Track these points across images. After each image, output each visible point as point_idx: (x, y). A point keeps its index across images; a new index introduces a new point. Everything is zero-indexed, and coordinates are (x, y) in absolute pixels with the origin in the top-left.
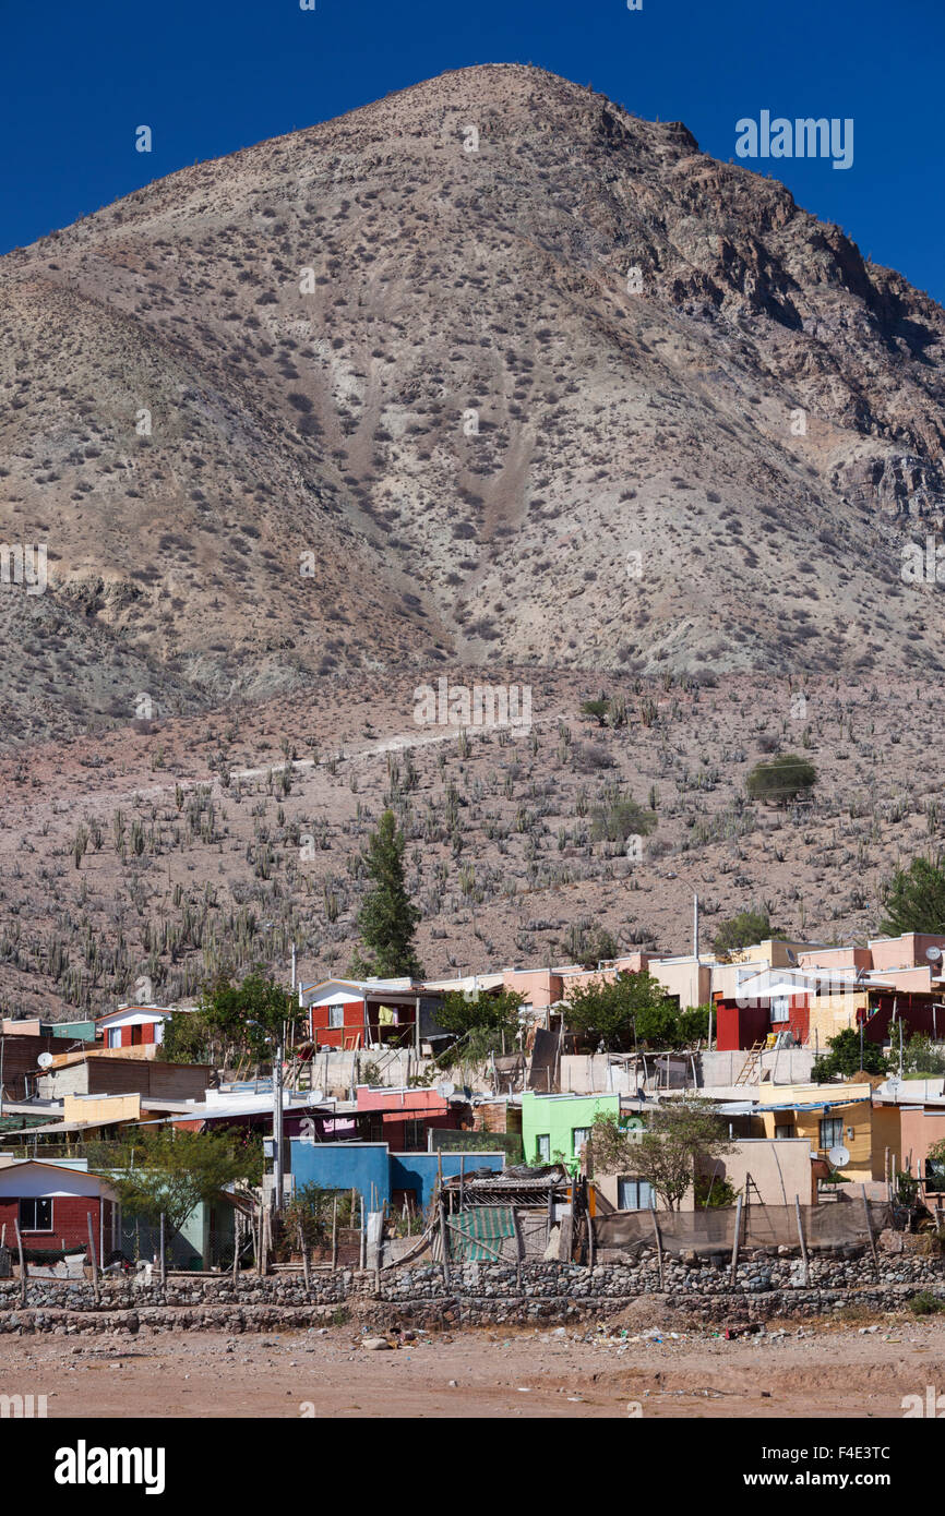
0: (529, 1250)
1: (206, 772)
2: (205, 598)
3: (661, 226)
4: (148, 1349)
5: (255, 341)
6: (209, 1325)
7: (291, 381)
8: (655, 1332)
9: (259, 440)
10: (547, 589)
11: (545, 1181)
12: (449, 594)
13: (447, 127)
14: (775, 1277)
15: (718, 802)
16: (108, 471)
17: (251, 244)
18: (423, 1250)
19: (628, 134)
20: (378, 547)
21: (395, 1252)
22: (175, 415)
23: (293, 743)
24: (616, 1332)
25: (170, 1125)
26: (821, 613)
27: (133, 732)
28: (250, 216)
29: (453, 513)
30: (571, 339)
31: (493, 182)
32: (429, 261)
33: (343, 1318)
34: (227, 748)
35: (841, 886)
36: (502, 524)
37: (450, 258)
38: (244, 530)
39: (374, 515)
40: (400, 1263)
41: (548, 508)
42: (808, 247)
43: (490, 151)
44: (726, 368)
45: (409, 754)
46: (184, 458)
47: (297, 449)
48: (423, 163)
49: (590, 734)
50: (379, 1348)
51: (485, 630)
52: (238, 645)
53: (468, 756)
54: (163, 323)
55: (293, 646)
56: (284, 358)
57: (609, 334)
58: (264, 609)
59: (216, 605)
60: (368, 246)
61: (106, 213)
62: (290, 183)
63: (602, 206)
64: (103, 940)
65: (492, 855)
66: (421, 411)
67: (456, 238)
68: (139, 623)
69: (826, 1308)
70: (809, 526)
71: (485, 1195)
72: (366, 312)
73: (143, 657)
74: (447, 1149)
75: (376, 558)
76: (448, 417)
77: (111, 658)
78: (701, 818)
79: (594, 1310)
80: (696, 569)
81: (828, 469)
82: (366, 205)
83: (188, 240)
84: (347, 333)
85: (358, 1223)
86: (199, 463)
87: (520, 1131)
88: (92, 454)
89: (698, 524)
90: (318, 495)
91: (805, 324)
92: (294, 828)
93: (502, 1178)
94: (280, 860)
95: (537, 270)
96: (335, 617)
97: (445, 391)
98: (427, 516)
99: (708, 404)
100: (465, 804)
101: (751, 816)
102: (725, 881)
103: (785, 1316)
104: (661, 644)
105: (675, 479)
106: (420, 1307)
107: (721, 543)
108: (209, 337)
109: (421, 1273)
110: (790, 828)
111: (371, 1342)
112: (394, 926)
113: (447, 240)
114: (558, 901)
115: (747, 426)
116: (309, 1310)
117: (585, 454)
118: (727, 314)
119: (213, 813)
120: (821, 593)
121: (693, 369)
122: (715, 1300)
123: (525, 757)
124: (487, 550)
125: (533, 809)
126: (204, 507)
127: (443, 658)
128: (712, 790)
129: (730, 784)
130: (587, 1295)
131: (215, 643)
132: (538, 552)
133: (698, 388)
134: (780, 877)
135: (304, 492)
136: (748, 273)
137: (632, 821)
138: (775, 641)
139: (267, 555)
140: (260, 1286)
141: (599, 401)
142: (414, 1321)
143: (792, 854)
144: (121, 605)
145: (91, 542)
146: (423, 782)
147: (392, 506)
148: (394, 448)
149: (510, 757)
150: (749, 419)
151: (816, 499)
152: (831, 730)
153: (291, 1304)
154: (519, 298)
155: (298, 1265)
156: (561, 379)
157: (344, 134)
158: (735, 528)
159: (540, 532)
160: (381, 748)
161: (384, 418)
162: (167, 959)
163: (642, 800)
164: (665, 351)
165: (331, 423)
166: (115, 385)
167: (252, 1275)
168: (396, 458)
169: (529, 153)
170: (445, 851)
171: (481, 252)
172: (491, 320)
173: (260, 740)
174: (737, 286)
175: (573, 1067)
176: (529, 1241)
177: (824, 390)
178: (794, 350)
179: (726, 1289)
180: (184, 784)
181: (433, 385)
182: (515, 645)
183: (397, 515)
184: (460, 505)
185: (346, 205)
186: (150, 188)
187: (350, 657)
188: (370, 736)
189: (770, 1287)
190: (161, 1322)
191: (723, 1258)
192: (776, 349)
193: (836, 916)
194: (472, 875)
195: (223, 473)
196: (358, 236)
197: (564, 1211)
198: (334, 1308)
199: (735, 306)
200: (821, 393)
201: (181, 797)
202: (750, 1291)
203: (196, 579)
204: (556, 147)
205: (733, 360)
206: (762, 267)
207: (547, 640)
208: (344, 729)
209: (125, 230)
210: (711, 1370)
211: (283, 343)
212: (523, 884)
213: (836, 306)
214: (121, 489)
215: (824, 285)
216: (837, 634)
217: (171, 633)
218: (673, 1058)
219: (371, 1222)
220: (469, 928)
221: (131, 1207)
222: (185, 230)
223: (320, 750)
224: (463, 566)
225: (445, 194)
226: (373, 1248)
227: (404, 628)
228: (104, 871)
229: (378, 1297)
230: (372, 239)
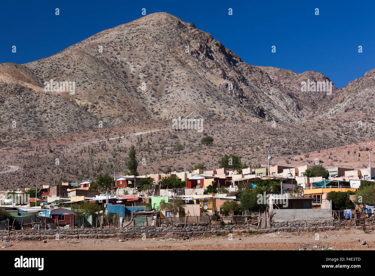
0: (149, 224)
1: (105, 139)
2: (107, 107)
3: (189, 42)
4: (80, 242)
5: (116, 61)
6: (91, 237)
7: (123, 69)
8: (171, 239)
9: (117, 79)
10: (168, 106)
11: (152, 212)
12: (150, 107)
13: (151, 23)
14: (192, 229)
15: (196, 144)
16: (89, 84)
17: (116, 44)
18: (130, 224)
19: (183, 25)
20: (138, 98)
21: (125, 224)
22: (102, 75)
23: (120, 133)
24: (164, 239)
25: (89, 201)
26: (217, 111)
27: (92, 131)
28: (116, 39)
29: (151, 92)
30: (173, 61)
31: (159, 33)
32: (147, 47)
33: (115, 236)
34: (109, 134)
35: (216, 159)
36: (160, 94)
37: (151, 47)
38: (114, 95)
39: (137, 93)
40: (126, 226)
41: (168, 92)
42: (215, 46)
43: (158, 28)
44: (200, 67)
45: (141, 135)
46: (103, 82)
47: (124, 81)
48: (147, 30)
49: (173, 132)
50: (121, 241)
51: (157, 113)
52: (113, 116)
53: (152, 136)
54: (100, 58)
55: (122, 116)
56: (121, 65)
57: (179, 61)
58: (117, 109)
59: (109, 109)
60: (137, 45)
61: (90, 38)
62: (123, 33)
63: (178, 38)
64: (85, 169)
65: (155, 154)
66: (146, 74)
67: (152, 43)
68: (95, 112)
69: (201, 235)
70: (215, 95)
71: (141, 214)
72: (136, 56)
73: (95, 118)
74: (138, 206)
75: (137, 100)
76: (151, 75)
77: (90, 118)
78: (193, 147)
79: (160, 235)
80: (194, 103)
81: (218, 85)
82: (136, 37)
83: (104, 43)
84: (133, 60)
85: (118, 219)
86: (106, 83)
87: (151, 203)
88: (87, 81)
89: (195, 95)
90: (127, 89)
91: (215, 59)
92: (120, 149)
93: (144, 211)
94: (117, 154)
95: (167, 49)
96: (130, 111)
97: (150, 71)
98: (147, 93)
99: (197, 73)
100: (151, 145)
101: (201, 147)
102: (196, 158)
103: (194, 236)
104: (188, 116)
105: (191, 87)
106: (129, 234)
107: (199, 98)
108: (108, 61)
109: (129, 228)
110: (208, 149)
111: (120, 241)
112: (134, 166)
113: (151, 44)
114: (166, 162)
115: (204, 77)
116: (109, 235)
117: (175, 82)
118: (200, 57)
119: (106, 146)
120: (217, 107)
121: (194, 67)
122: (182, 233)
123: (162, 136)
124: (157, 99)
125: (163, 145)
126: (107, 91)
127: (149, 118)
128: (195, 142)
129: (198, 141)
130: (159, 232)
131: (108, 115)
132: (166, 100)
133: (195, 71)
134: (206, 158)
135: (125, 88)
136: (204, 50)
137: (180, 148)
138: (208, 116)
139: (118, 100)
140: (101, 230)
141: (177, 73)
142: (128, 237)
143: (208, 154)
144: (91, 109)
145: (86, 97)
146: (143, 141)
147: (140, 91)
148: (141, 81)
149: (159, 136)
150: (204, 76)
151: (216, 90)
152: (216, 132)
153: (106, 234)
154: (163, 54)
155: (108, 227)
156: (171, 69)
157: (132, 24)
158: (201, 95)
159: (167, 96)
160: (136, 134)
161: (139, 75)
162: (97, 172)
163: (182, 144)
164: (189, 64)
165: (130, 76)
166: (91, 69)
167: (99, 228)
168: (141, 82)
169: (165, 28)
170: (147, 153)
171: (157, 46)
172: (158, 58)
173: (115, 133)
174: (202, 52)
175: (162, 191)
176: (149, 222)
177: (218, 71)
178: (213, 64)
179: (184, 231)
180: (101, 141)
181: (148, 70)
182: (162, 116)
183: (141, 93)
184: (153, 91)
185: (133, 37)
186: (98, 34)
187: (133, 118)
188: (134, 132)
189: (191, 231)
190: (83, 237)
191: (183, 225)
192: (209, 64)
193: (215, 165)
194: (151, 157)
195: (110, 85)
196: (135, 43)
197: (155, 217)
198: (114, 234)
199: (202, 56)
200: (217, 72)
201: (100, 143)
202: (188, 231)
203: (105, 104)
204: (170, 27)
205: (201, 66)
206: (207, 49)
207: (168, 115)
208: (129, 131)
209: (93, 41)
210: (179, 246)
211: (121, 62)
212: (160, 159)
213: (220, 56)
214: (92, 88)
215: (218, 52)
216: (219, 114)
217: (101, 114)
218: (179, 190)
219: (121, 219)
220: (150, 167)
221: (78, 216)
222: (104, 41)
223: (125, 135)
224: (153, 102)
225: (150, 35)
226: (121, 224)
227: (142, 113)
228: (86, 156)
229: (122, 232)
230: (137, 43)
